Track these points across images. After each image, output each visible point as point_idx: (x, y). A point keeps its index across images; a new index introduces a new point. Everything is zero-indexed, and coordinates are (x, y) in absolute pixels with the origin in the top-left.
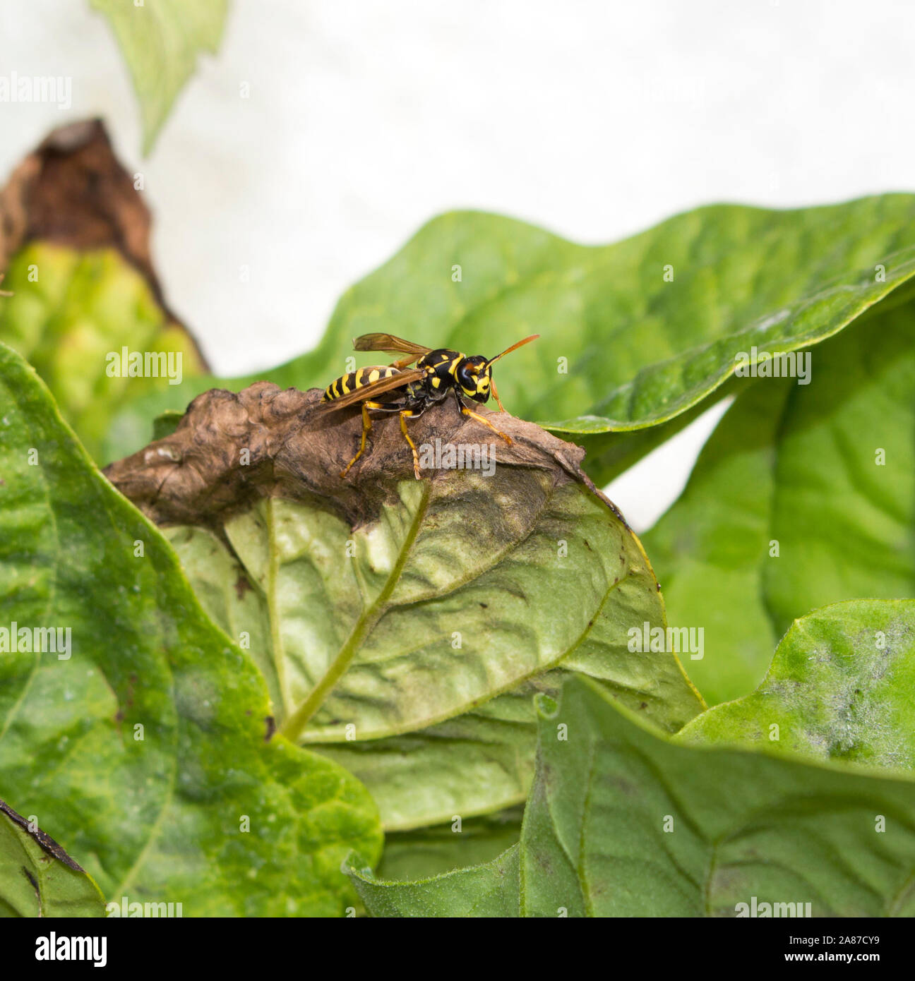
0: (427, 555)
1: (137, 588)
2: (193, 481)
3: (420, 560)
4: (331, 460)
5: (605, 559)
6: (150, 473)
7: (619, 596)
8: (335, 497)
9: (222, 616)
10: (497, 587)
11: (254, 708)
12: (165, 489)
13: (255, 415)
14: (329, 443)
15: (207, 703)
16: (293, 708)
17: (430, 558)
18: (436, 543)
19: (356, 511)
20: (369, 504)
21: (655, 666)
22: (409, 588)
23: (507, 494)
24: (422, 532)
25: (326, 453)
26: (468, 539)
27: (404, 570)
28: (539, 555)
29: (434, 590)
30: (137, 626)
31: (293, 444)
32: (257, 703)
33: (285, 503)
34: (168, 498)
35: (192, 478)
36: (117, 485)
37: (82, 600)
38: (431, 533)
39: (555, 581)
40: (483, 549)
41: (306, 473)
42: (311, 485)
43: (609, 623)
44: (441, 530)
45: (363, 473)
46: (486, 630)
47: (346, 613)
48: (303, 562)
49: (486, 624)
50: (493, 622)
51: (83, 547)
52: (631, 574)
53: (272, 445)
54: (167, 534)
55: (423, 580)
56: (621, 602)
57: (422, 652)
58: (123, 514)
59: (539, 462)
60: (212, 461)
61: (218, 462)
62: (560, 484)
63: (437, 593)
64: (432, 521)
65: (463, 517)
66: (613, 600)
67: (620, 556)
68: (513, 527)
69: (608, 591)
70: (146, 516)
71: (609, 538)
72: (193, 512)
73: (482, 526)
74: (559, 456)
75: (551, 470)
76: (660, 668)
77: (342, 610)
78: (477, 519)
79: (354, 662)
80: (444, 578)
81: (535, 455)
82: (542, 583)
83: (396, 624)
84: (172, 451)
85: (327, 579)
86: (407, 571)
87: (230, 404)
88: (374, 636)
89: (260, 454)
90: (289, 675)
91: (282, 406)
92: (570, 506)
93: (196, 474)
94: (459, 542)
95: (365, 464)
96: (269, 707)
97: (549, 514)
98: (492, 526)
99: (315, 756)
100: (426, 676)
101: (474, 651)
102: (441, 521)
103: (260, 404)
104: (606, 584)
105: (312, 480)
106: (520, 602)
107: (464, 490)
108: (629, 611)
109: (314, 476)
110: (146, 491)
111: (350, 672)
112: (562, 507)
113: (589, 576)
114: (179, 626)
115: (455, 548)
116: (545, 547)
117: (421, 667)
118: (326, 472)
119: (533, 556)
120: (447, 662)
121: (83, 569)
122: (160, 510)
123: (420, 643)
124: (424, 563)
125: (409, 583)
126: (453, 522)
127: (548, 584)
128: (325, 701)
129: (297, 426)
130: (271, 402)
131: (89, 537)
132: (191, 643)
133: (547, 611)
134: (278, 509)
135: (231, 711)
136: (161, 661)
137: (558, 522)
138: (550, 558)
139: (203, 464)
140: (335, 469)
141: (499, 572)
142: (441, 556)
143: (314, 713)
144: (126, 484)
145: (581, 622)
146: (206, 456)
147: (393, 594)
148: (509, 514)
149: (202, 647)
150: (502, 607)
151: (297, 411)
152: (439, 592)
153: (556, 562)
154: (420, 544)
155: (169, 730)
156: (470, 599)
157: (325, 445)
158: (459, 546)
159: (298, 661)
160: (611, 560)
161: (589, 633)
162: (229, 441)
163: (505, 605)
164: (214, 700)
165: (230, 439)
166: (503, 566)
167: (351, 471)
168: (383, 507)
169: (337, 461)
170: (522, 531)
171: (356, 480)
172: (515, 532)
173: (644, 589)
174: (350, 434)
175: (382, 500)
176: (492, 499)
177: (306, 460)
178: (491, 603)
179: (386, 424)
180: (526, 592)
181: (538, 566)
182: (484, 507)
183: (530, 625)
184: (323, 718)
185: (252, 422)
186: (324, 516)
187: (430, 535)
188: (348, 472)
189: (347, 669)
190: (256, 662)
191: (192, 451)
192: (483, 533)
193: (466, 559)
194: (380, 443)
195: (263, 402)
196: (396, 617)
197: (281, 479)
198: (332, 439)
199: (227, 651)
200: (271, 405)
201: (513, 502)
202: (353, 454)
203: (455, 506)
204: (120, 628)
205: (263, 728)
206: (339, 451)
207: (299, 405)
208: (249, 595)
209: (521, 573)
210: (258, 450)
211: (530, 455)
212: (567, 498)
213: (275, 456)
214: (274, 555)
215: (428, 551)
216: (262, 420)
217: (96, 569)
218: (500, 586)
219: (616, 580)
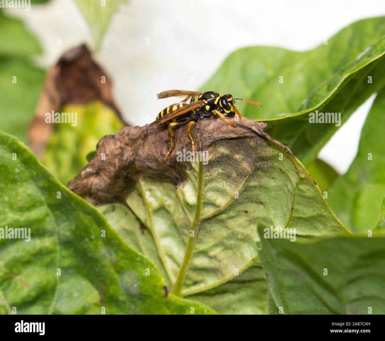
0: (211, 192)
1: (93, 237)
2: (104, 181)
3: (208, 195)
4: (158, 155)
5: (290, 175)
6: (85, 181)
7: (300, 191)
8: (166, 173)
9: (137, 245)
10: (249, 201)
11: (156, 283)
12: (93, 187)
13: (123, 143)
14: (156, 148)
15: (135, 286)
16: (174, 280)
17: (213, 193)
18: (213, 185)
19: (177, 178)
20: (181, 173)
21: (327, 223)
22: (208, 210)
23: (238, 153)
24: (204, 180)
25: (156, 153)
26: (228, 180)
27: (202, 201)
28: (262, 181)
29: (219, 208)
30: (97, 255)
31: (140, 152)
32: (157, 281)
33: (147, 182)
34: (96, 191)
35: (103, 180)
36: (73, 190)
37: (72, 249)
38: (209, 180)
39: (273, 192)
40: (236, 183)
41: (150, 165)
42: (154, 170)
43: (301, 206)
44: (214, 178)
45: (173, 158)
46: (251, 224)
47: (185, 229)
48: (162, 209)
49: (249, 221)
50: (252, 219)
51: (66, 223)
52: (301, 179)
53: (133, 155)
54: (100, 210)
55: (213, 204)
56: (301, 194)
57: (224, 240)
58: (78, 203)
59: (247, 133)
60: (110, 169)
61: (112, 169)
62: (259, 142)
63: (221, 209)
64: (208, 174)
65: (223, 169)
66: (299, 195)
67: (296, 172)
68: (245, 169)
69: (295, 191)
70: (89, 203)
71: (289, 164)
72: (109, 196)
73: (232, 172)
74: (254, 128)
75: (253, 136)
76: (330, 224)
77: (183, 228)
78: (229, 169)
79: (194, 251)
80: (222, 201)
81: (244, 130)
82: (268, 195)
83: (208, 229)
84: (92, 168)
85: (174, 214)
86: (204, 201)
87: (112, 141)
88: (200, 237)
89: (129, 160)
90: (169, 265)
91: (133, 135)
92: (267, 152)
93: (105, 178)
94: (224, 182)
95: (173, 154)
96: (163, 282)
97: (259, 159)
98: (236, 171)
99: (189, 301)
100: (230, 252)
101: (248, 235)
102: (213, 173)
103: (124, 137)
104: (293, 187)
105: (153, 167)
106: (262, 206)
107: (218, 155)
108: (307, 198)
109: (153, 165)
110: (85, 190)
111: (194, 257)
112: (263, 154)
113: (286, 186)
114: (116, 251)
115: (224, 186)
116: (264, 176)
117: (227, 248)
118: (158, 162)
119: (260, 182)
120: (237, 243)
121: (68, 234)
122: (94, 198)
123: (222, 236)
124: (211, 196)
125: (208, 207)
126: (219, 173)
127: (271, 194)
128: (187, 273)
129: (141, 143)
130: (128, 135)
131: (68, 218)
132: (122, 258)
133: (274, 208)
134: (144, 185)
135: (146, 287)
136: (112, 270)
137: (265, 162)
138: (268, 182)
139: (107, 171)
140: (161, 159)
141: (247, 194)
142: (218, 191)
143: (183, 280)
144: (76, 189)
145: (289, 209)
146: (107, 167)
147: (200, 214)
148: (242, 163)
149: (127, 259)
150: (254, 211)
151: (140, 136)
152: (222, 209)
153: (271, 183)
154: (206, 187)
155: (124, 303)
156: (239, 210)
157: (154, 149)
158: (225, 184)
159: (171, 257)
160: (293, 175)
161: (293, 213)
162: (115, 158)
163: (255, 209)
164: (138, 283)
165: (115, 157)
166: (247, 190)
167: (168, 158)
168: (186, 173)
169: (161, 155)
170: (249, 170)
171: (171, 162)
172: (247, 171)
173: (310, 186)
174: (164, 141)
175: (185, 170)
176: (232, 157)
177: (148, 158)
178: (249, 210)
179: (178, 132)
180: (262, 201)
181: (264, 186)
182: (230, 162)
183: (268, 217)
184: (189, 282)
185: (122, 146)
186: (166, 184)
187: (210, 181)
188: (167, 159)
189: (192, 256)
190: (152, 261)
191: (100, 166)
192: (233, 175)
193: (230, 190)
194: (178, 142)
195: (125, 135)
196: (207, 226)
197: (141, 170)
198: (157, 146)
199: (138, 259)
200: (128, 136)
201: (242, 157)
202: (167, 150)
203: (217, 165)
204: (90, 258)
205: (163, 292)
206: (161, 150)
207: (140, 133)
208: (146, 232)
209: (257, 192)
210: (127, 159)
211: (241, 131)
212: (265, 149)
213: (134, 160)
214: (149, 208)
215: (211, 189)
216: (127, 144)
217: (73, 232)
218: (250, 200)
219: (297, 184)
